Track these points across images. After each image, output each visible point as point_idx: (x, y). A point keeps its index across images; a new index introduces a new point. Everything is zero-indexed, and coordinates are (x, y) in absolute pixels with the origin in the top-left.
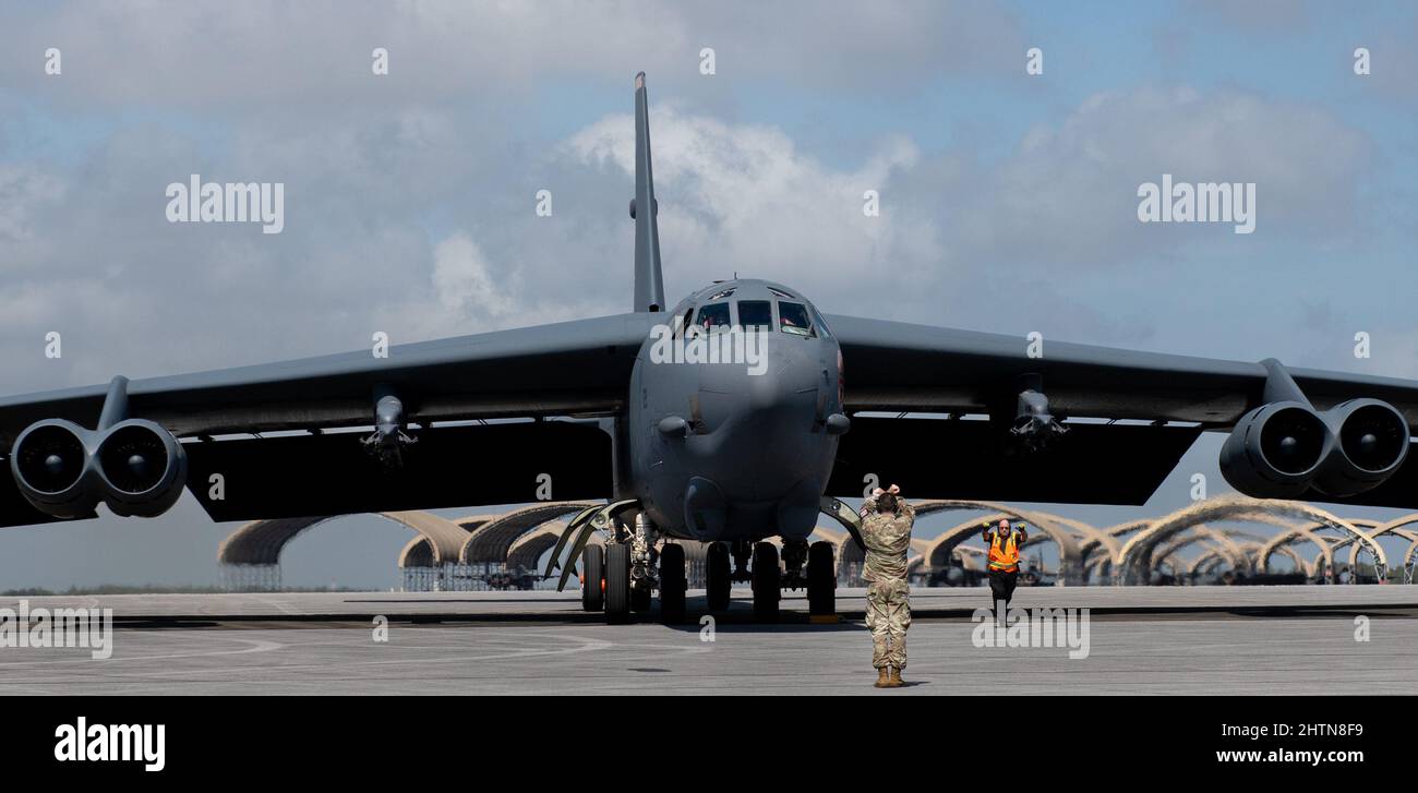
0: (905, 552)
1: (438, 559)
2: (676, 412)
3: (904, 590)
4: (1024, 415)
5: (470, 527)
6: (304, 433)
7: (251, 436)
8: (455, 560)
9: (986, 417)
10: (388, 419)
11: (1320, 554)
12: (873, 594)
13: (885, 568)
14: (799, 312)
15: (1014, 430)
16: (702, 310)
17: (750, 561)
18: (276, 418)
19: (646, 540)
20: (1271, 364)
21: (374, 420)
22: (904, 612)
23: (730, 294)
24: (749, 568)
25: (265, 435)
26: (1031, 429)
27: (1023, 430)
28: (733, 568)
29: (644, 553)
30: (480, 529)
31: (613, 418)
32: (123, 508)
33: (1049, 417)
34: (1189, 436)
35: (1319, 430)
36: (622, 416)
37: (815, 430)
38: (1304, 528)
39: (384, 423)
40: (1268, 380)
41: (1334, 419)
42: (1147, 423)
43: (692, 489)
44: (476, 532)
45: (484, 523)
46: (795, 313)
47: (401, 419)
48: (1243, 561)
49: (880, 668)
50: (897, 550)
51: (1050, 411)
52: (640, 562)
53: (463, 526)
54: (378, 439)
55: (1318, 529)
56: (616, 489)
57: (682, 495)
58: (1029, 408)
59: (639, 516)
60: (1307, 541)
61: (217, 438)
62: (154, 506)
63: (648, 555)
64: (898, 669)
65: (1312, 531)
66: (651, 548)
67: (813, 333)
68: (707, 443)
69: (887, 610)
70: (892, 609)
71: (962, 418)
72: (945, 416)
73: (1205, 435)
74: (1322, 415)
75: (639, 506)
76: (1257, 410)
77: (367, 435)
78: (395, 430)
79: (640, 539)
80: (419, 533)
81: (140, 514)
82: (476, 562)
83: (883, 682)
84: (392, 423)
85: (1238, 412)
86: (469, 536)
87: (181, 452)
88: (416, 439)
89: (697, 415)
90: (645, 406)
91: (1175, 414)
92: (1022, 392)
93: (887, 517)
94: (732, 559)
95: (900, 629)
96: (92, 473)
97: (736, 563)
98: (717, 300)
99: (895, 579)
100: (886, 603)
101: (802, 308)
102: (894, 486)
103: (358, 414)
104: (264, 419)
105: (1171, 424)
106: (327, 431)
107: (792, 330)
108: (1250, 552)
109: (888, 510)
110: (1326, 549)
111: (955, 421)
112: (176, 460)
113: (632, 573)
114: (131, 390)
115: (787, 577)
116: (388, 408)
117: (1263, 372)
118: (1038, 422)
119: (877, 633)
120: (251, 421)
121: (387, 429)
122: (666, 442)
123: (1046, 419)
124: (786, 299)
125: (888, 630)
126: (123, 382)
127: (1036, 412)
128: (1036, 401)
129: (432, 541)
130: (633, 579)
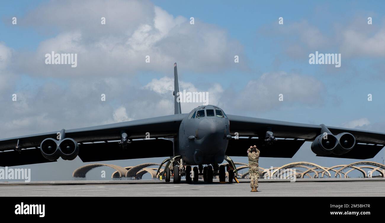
0: (258, 161)
1: (121, 176)
2: (192, 135)
3: (258, 169)
4: (268, 136)
5: (128, 169)
6: (104, 142)
7: (92, 143)
8: (125, 176)
9: (257, 138)
10: (124, 138)
11: (315, 174)
12: (250, 170)
13: (253, 164)
14: (220, 112)
15: (266, 140)
16: (198, 112)
17: (203, 171)
18: (99, 138)
19: (183, 165)
20: (322, 125)
21: (121, 138)
22: (258, 175)
23: (204, 108)
24: (203, 172)
25: (95, 142)
26: (269, 139)
27: (268, 140)
28: (199, 172)
29: (182, 168)
30: (130, 169)
31: (173, 138)
32: (65, 158)
33: (274, 137)
34: (302, 142)
35: (335, 139)
36: (176, 137)
37: (224, 139)
38: (312, 169)
39: (124, 139)
40: (322, 129)
41: (338, 137)
42: (293, 139)
43: (196, 152)
44: (129, 170)
45: (130, 168)
46: (219, 112)
47: (127, 138)
48: (298, 176)
49: (252, 187)
50: (256, 160)
51: (273, 136)
52: (181, 170)
53: (126, 169)
54: (122, 142)
55: (315, 169)
56: (174, 154)
57: (193, 154)
58: (269, 135)
59: (181, 159)
60: (313, 172)
61: (84, 143)
62: (71, 158)
63: (183, 168)
64: (256, 188)
65: (314, 169)
66: (184, 167)
67: (223, 116)
68: (200, 141)
69: (254, 174)
70: (255, 174)
71: (252, 138)
72: (248, 138)
73: (306, 142)
74: (335, 136)
75: (181, 158)
76: (320, 135)
77: (120, 142)
78: (126, 140)
79: (181, 165)
80: (116, 170)
81: (69, 160)
82: (129, 177)
83: (253, 191)
84: (125, 139)
85: (314, 136)
86: (128, 171)
87: (78, 146)
88: (131, 142)
89: (197, 135)
90: (184, 134)
91: (299, 137)
92: (267, 131)
93: (254, 153)
94: (199, 171)
95: (257, 179)
96: (58, 150)
97: (200, 171)
98: (201, 109)
99: (256, 167)
100: (253, 172)
101: (221, 111)
102: (255, 146)
103: (117, 137)
104: (96, 139)
105: (298, 139)
106: (109, 141)
107: (219, 116)
108: (300, 174)
109: (254, 151)
110: (317, 173)
111: (250, 139)
112: (77, 147)
113: (180, 172)
114: (66, 132)
115: (215, 173)
116: (124, 136)
117: (321, 127)
118: (271, 138)
119: (251, 179)
120: (92, 139)
121: (125, 140)
122: (190, 142)
123: (273, 137)
124: (217, 109)
125: (254, 179)
126: (64, 130)
127: (270, 136)
128: (271, 133)
129: (119, 172)
130: (180, 173)
